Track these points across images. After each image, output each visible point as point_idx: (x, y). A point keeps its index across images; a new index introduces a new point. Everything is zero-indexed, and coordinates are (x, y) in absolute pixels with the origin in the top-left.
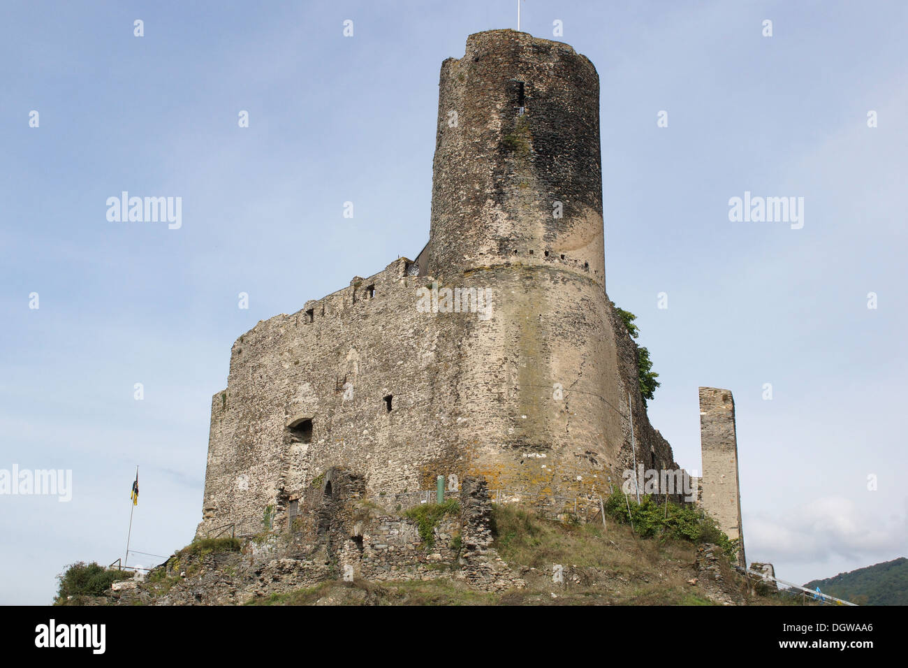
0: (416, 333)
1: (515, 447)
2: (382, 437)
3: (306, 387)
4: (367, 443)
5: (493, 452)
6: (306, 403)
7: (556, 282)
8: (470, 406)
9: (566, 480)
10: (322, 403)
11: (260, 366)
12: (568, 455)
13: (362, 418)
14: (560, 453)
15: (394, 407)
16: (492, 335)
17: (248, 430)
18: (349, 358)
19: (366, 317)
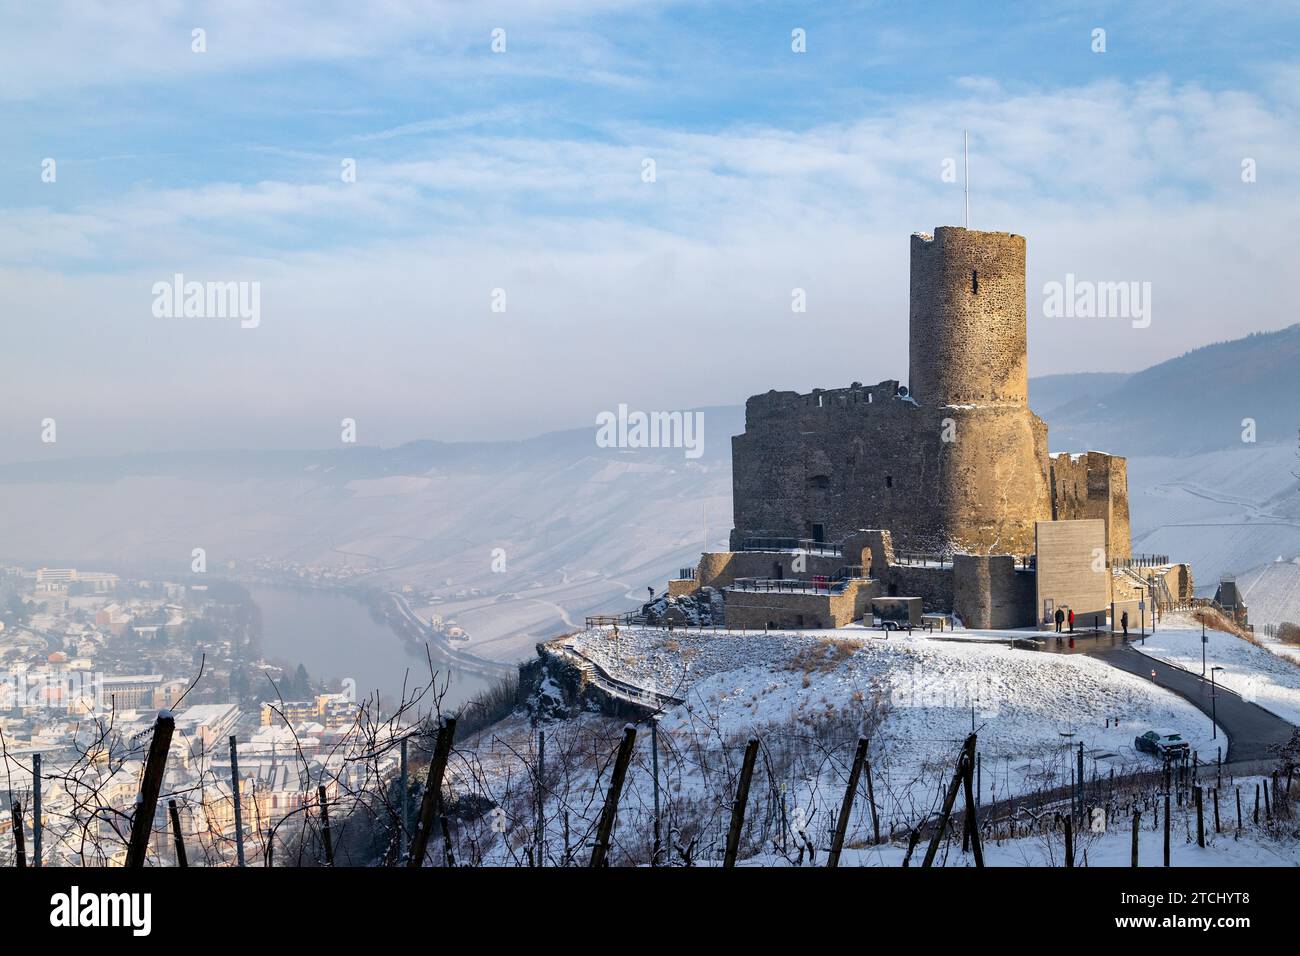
0: (906, 439)
1: (975, 524)
3: (821, 453)
4: (876, 504)
5: (962, 526)
6: (821, 462)
7: (998, 416)
8: (948, 497)
10: (835, 467)
12: (1006, 526)
13: (870, 486)
14: (1002, 523)
15: (894, 485)
16: (960, 454)
17: (771, 471)
18: (855, 441)
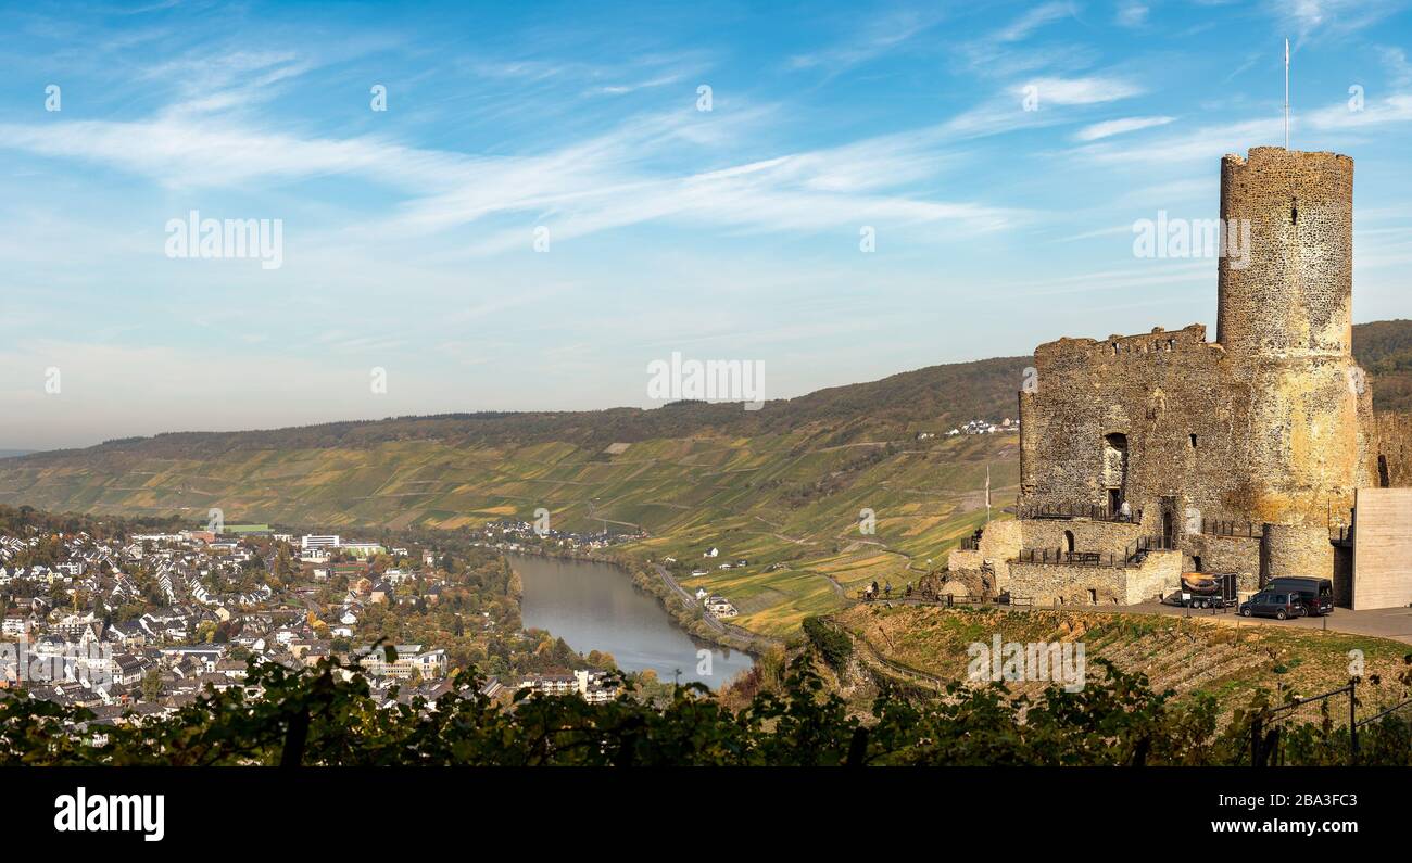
0: (1214, 391)
2: (1190, 464)
3: (1118, 407)
4: (1178, 466)
5: (1275, 492)
6: (1118, 419)
7: (1317, 366)
8: (1258, 459)
9: (1321, 508)
10: (1134, 423)
11: (1068, 377)
12: (1323, 492)
13: (1172, 445)
14: (1317, 490)
15: (1199, 444)
16: (1273, 408)
17: (1062, 428)
18: (1156, 394)
19: (1169, 364)
